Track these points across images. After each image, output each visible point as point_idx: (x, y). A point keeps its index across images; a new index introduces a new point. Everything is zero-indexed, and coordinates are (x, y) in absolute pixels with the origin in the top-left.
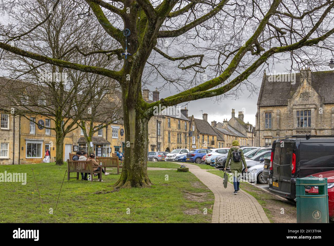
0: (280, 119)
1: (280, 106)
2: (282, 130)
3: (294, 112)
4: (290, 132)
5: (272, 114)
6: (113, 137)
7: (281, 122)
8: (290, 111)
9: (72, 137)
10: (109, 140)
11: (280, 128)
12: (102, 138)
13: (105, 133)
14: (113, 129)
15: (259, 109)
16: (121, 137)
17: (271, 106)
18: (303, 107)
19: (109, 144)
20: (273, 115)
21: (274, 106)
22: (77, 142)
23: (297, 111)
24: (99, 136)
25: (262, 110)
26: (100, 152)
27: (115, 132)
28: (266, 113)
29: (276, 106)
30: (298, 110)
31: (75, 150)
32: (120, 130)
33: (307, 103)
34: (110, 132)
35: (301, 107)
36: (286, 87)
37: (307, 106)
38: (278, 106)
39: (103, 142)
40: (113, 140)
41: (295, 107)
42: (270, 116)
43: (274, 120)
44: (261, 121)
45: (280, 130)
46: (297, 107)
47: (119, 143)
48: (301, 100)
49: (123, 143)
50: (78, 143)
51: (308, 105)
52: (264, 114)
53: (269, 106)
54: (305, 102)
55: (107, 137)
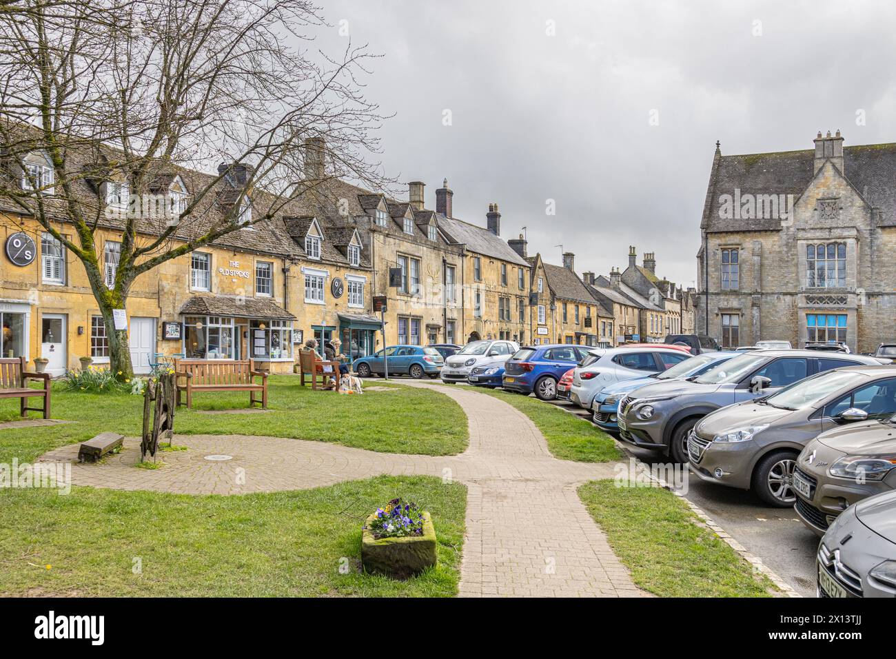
0: (762, 265)
1: (760, 231)
2: (767, 294)
3: (799, 248)
4: (788, 298)
5: (740, 252)
6: (307, 301)
7: (764, 274)
8: (787, 245)
9: (158, 294)
10: (293, 309)
11: (762, 290)
12: (270, 304)
13: (281, 286)
14: (308, 276)
15: (707, 238)
16: (335, 301)
17: (738, 232)
18: (826, 234)
19: (292, 318)
20: (743, 255)
21: (744, 232)
22: (178, 310)
23: (808, 246)
24: (259, 294)
25: (714, 242)
26: (262, 342)
27: (314, 285)
28: (723, 250)
29: (749, 231)
30: (810, 242)
31: (168, 336)
32: (329, 282)
33: (834, 225)
34: (297, 287)
35: (818, 234)
36: (775, 185)
37: (837, 232)
38: (755, 231)
39: (268, 313)
40: (307, 308)
41: (800, 234)
42: (735, 259)
43: (746, 267)
44: (711, 269)
45: (762, 294)
46: (809, 235)
47: (328, 318)
48: (816, 218)
49: (340, 317)
50: (181, 313)
51: (839, 230)
52: (719, 253)
53: (732, 233)
54: (828, 223)
55: (288, 300)
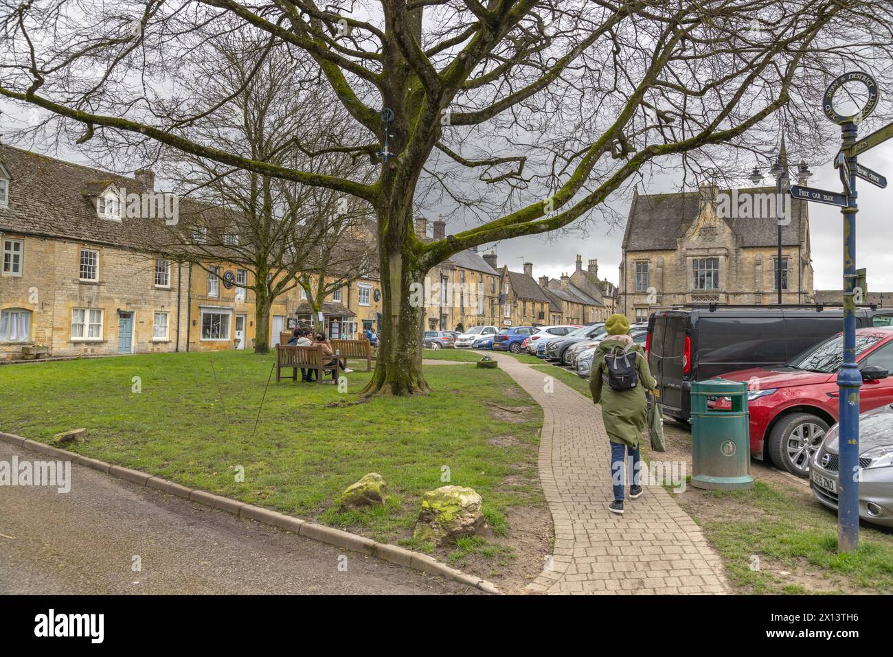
0: (663, 274)
1: (662, 250)
2: (667, 294)
3: (688, 262)
4: (681, 297)
5: (649, 264)
6: (360, 304)
7: (665, 282)
8: (680, 259)
9: (285, 302)
10: (353, 309)
11: (663, 290)
12: (340, 306)
13: (347, 295)
14: (361, 288)
15: (626, 255)
16: (375, 303)
17: (647, 251)
18: (705, 253)
19: (354, 315)
20: (651, 266)
21: (651, 251)
22: (295, 311)
23: (694, 260)
24: (335, 301)
25: (631, 258)
26: (337, 331)
27: (364, 294)
28: (637, 263)
29: (655, 250)
30: (695, 258)
31: (290, 327)
32: (373, 292)
33: (712, 246)
34: (355, 295)
35: (700, 252)
36: (675, 217)
37: (712, 251)
38: (659, 250)
39: (341, 312)
40: (360, 309)
41: (689, 253)
42: (646, 268)
43: (652, 275)
44: (628, 277)
45: (663, 294)
46: (694, 253)
47: (371, 315)
48: (700, 240)
49: (378, 314)
50: (296, 313)
51: (714, 250)
52: (635, 265)
53: (643, 251)
54: (708, 245)
55: (350, 304)
